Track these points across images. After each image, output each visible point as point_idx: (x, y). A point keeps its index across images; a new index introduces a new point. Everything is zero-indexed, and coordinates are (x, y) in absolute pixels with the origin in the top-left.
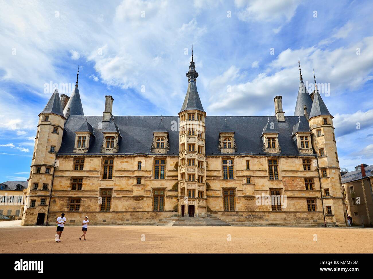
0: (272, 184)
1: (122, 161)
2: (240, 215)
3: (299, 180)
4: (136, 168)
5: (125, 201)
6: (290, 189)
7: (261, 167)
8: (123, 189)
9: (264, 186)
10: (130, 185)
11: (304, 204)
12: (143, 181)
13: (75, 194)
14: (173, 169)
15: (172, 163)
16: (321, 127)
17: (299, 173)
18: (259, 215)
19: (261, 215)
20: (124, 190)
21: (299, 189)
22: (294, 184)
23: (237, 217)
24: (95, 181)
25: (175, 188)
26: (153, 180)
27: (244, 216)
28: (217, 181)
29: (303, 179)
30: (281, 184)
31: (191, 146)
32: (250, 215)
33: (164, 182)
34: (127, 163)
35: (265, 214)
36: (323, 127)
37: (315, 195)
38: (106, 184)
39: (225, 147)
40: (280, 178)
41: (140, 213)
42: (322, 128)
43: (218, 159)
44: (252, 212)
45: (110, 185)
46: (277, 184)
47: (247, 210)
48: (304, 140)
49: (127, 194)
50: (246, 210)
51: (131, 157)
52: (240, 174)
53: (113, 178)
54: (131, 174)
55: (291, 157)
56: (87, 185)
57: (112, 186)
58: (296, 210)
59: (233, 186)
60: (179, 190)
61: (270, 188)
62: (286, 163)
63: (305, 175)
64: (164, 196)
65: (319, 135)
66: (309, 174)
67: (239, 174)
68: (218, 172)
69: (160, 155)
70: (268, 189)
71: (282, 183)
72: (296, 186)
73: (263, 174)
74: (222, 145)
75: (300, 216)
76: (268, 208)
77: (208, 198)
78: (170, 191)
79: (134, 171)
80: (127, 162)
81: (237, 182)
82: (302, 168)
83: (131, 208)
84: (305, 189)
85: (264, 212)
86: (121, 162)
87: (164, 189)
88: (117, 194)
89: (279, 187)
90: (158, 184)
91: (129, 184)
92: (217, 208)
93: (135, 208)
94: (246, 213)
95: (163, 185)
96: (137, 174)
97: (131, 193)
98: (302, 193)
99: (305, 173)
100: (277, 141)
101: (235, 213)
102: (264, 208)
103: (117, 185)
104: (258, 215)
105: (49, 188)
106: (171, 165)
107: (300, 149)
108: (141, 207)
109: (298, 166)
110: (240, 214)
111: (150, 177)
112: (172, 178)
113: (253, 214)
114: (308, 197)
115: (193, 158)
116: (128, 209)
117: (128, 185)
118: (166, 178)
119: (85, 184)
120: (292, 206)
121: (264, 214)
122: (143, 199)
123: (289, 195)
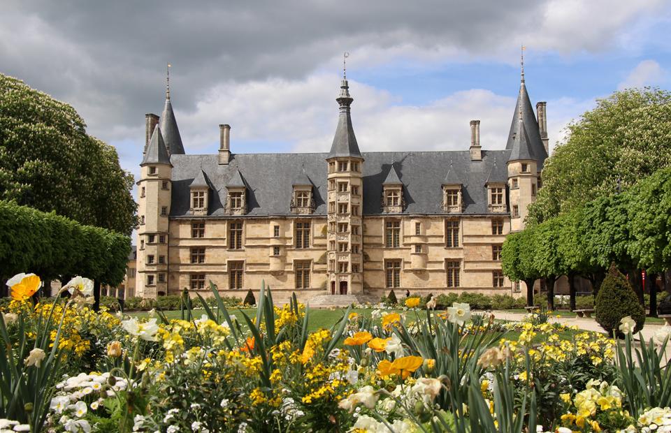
0: (450, 253)
1: (253, 225)
3: (484, 247)
4: (272, 234)
5: (259, 276)
6: (472, 260)
7: (436, 230)
8: (257, 261)
9: (439, 256)
10: (265, 256)
11: (490, 276)
13: (197, 269)
14: (320, 235)
15: (318, 226)
16: (517, 176)
17: (485, 238)
21: (484, 259)
22: (478, 253)
24: (221, 252)
25: (323, 260)
26: (294, 250)
28: (377, 250)
29: (491, 247)
30: (461, 253)
31: (343, 206)
32: (419, 293)
33: (309, 252)
34: (259, 228)
35: (438, 291)
36: (520, 176)
38: (235, 256)
39: (389, 204)
40: (460, 245)
41: (280, 292)
42: (518, 178)
43: (380, 221)
44: (421, 289)
45: (240, 257)
46: (456, 253)
47: (416, 286)
48: (497, 193)
49: (262, 268)
50: (413, 287)
51: (265, 219)
52: (407, 241)
53: (243, 248)
54: (265, 242)
55: (477, 218)
56: (210, 256)
57: (243, 257)
58: (477, 286)
59: (399, 257)
60: (328, 262)
61: (446, 259)
62: (470, 225)
63: (494, 240)
64: (309, 270)
65: (515, 187)
66: (498, 240)
68: (379, 239)
69: (303, 216)
70: (443, 260)
72: (480, 255)
73: (437, 241)
74: (386, 201)
76: (443, 284)
77: (364, 272)
78: (317, 263)
79: (269, 239)
80: (259, 226)
81: (404, 251)
82: (490, 233)
84: (491, 260)
85: (438, 289)
86: (252, 227)
87: (309, 262)
88: (250, 268)
89: (458, 257)
90: (301, 255)
92: (377, 285)
93: (273, 285)
95: (308, 257)
96: (274, 242)
97: (267, 266)
98: (487, 264)
99: (494, 238)
100: (459, 194)
101: (400, 291)
102: (437, 284)
103: (249, 257)
105: (166, 261)
106: (317, 230)
107: (490, 206)
108: (281, 284)
109: (485, 229)
111: (291, 246)
112: (319, 247)
114: (495, 270)
115: (345, 221)
117: (262, 256)
118: (311, 247)
119: (209, 256)
120: (473, 281)
122: (282, 274)
123: (471, 267)
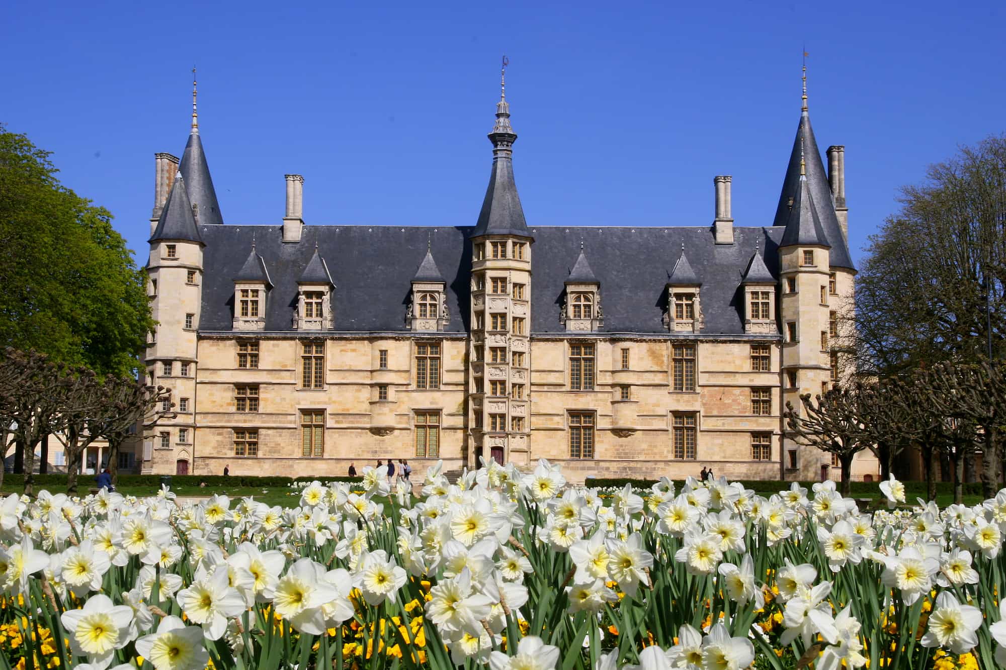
0: (678, 401)
1: (343, 348)
2: (602, 468)
3: (737, 391)
4: (376, 364)
5: (353, 435)
6: (715, 413)
7: (655, 362)
8: (348, 410)
9: (658, 406)
10: (363, 402)
11: (745, 444)
12: (391, 393)
13: (247, 421)
14: (458, 368)
15: (454, 352)
16: (796, 272)
17: (739, 376)
18: (644, 469)
19: (647, 468)
20: (351, 412)
21: (736, 413)
22: (726, 402)
23: (596, 472)
24: (287, 392)
25: (462, 409)
26: (413, 391)
27: (612, 469)
28: (554, 395)
29: (747, 390)
30: (697, 401)
31: (498, 318)
32: (625, 468)
33: (437, 395)
34: (354, 354)
35: (657, 466)
36: (800, 271)
37: (769, 426)
38: (312, 399)
39: (577, 315)
40: (699, 388)
42: (798, 275)
43: (560, 344)
45: (319, 403)
46: (688, 401)
47: (619, 457)
48: (760, 300)
49: (358, 422)
50: (615, 457)
51: (365, 339)
52: (608, 379)
53: (326, 387)
54: (364, 378)
55: (725, 342)
56: (268, 399)
57: (325, 403)
58: (724, 457)
59: (591, 407)
60: (471, 415)
61: (673, 411)
62: (713, 353)
63: (752, 380)
64: (441, 426)
65: (793, 292)
66: (762, 380)
67: (605, 379)
68: (557, 374)
69: (429, 334)
70: (669, 412)
71: (699, 399)
72: (730, 406)
73: (657, 379)
74: (571, 311)
75: (732, 470)
76: (665, 452)
77: (532, 432)
78: (452, 415)
79: (371, 371)
80: (354, 350)
81: (600, 395)
82: (748, 366)
83: (368, 452)
84: (751, 413)
85: (656, 462)
86: (342, 351)
87: (436, 413)
88: (337, 422)
89: (693, 409)
90: (425, 400)
91: (362, 400)
92: (554, 453)
93: (376, 452)
94: (615, 463)
95: (436, 403)
96: (378, 378)
97: (367, 419)
98: (741, 421)
99: (752, 376)
100: (697, 301)
101: (592, 464)
102: (656, 454)
103: (334, 402)
104: (641, 469)
105: (191, 409)
106: (453, 358)
107: (748, 322)
108: (390, 449)
109: (738, 362)
110: (602, 464)
111: (408, 385)
112: (452, 386)
113: (632, 465)
114: (757, 431)
115: (503, 344)
116: (360, 453)
117: (358, 402)
118: (442, 387)
119: (266, 400)
120: (717, 449)
121: (654, 466)
122: (391, 433)
123: (713, 426)
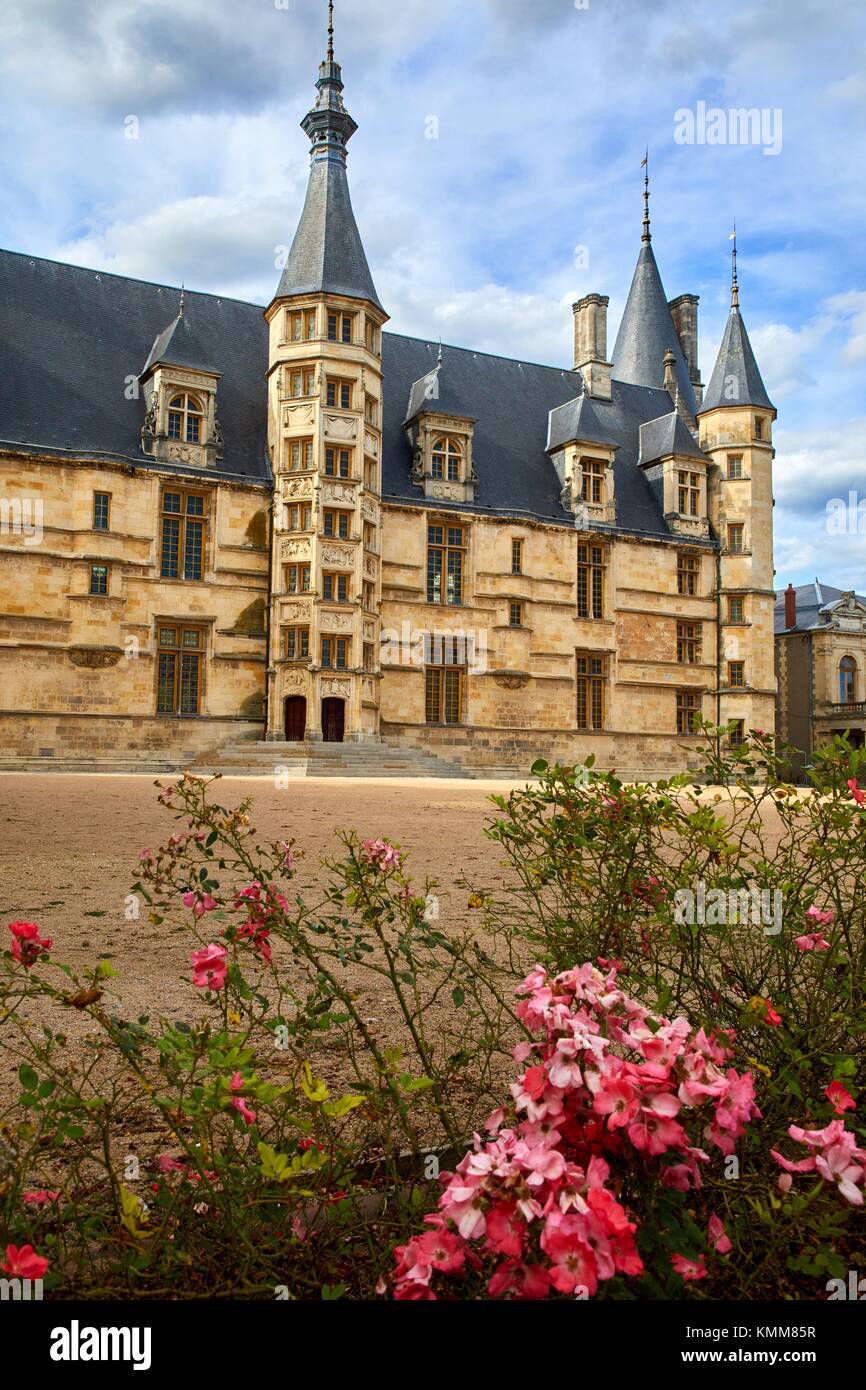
0: (586, 633)
1: (13, 477)
2: (478, 742)
3: (661, 624)
4: (85, 520)
5: (30, 664)
6: (634, 657)
7: (556, 567)
8: (22, 609)
9: (560, 640)
10: (55, 595)
11: (668, 705)
12: (116, 584)
14: (240, 544)
15: (236, 513)
16: (746, 447)
17: (663, 600)
18: (538, 744)
19: (542, 744)
20: (27, 613)
21: (660, 658)
22: (647, 639)
23: (468, 748)
25: (255, 622)
26: (156, 582)
27: (491, 743)
28: (405, 608)
29: (673, 624)
30: (610, 635)
31: (337, 456)
32: (511, 743)
33: (203, 593)
34: (36, 493)
35: (557, 740)
36: (753, 447)
37: (698, 680)
39: (438, 475)
40: (608, 614)
41: (100, 723)
42: (747, 453)
43: (415, 519)
44: (516, 732)
46: (599, 635)
47: (504, 724)
48: (688, 484)
49: (42, 637)
50: (497, 724)
51: (58, 465)
52: (488, 588)
54: (57, 545)
55: (649, 544)
58: (644, 728)
60: (276, 635)
61: (578, 650)
62: (632, 561)
63: (678, 608)
64: (203, 654)
65: (734, 474)
66: (692, 609)
67: (485, 588)
68: (410, 573)
69: (192, 472)
70: (572, 651)
71: (614, 634)
72: (651, 646)
73: (558, 595)
74: (428, 464)
75: (653, 749)
76: (568, 719)
77: (385, 674)
78: (229, 633)
79: (73, 533)
80: (37, 486)
81: (476, 617)
82: (673, 589)
83: (63, 700)
84: (674, 660)
85: (555, 733)
86: (10, 483)
87: (202, 626)
89: (605, 647)
90: (177, 600)
91: (51, 590)
92: (403, 714)
93: (79, 700)
94: (497, 734)
95: (201, 608)
96: (88, 547)
97: (59, 632)
98: (666, 671)
99: (680, 602)
100: (609, 475)
101: (462, 735)
102: (554, 719)
104: (533, 743)
106: (233, 524)
107: (674, 517)
108: (108, 694)
109: (663, 578)
110: (480, 736)
111: (146, 568)
112: (235, 578)
113: (521, 737)
114: (683, 687)
115: (345, 504)
116: (45, 701)
117: (43, 594)
118: (210, 577)
120: (635, 715)
121: (552, 740)
122: (113, 662)
123: (631, 677)
